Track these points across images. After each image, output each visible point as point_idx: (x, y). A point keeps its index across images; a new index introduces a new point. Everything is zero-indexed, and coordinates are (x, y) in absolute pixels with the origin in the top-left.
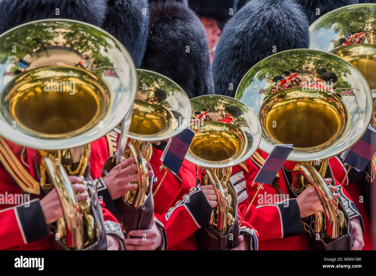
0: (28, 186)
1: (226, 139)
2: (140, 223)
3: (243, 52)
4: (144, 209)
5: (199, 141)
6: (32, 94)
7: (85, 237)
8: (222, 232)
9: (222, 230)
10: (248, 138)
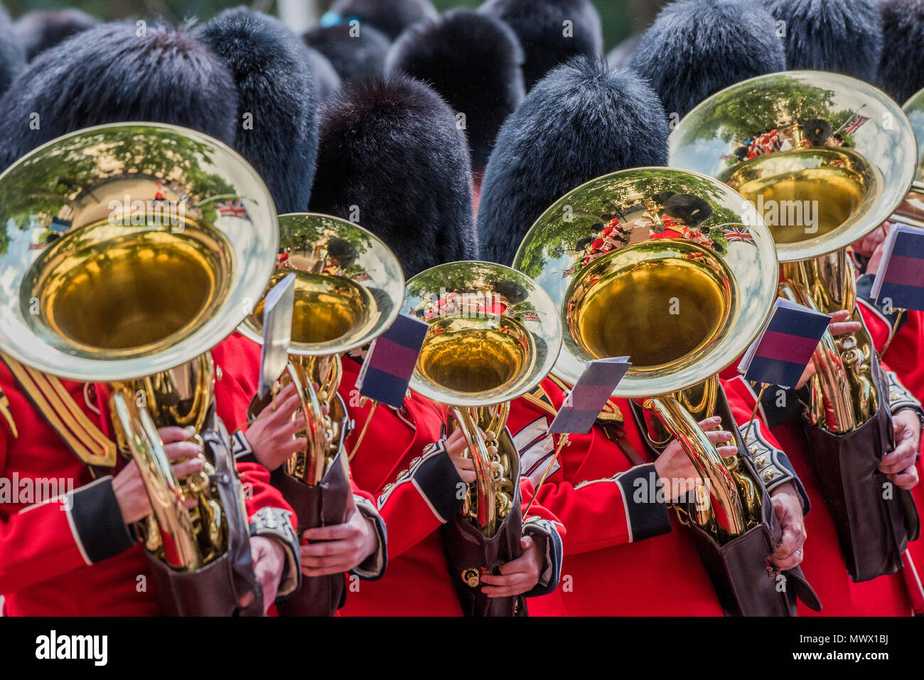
0: (91, 452)
1: (498, 346)
2: (322, 514)
3: (529, 182)
4: (325, 486)
5: (441, 352)
6: (81, 278)
7: (203, 544)
8: (485, 531)
9: (486, 527)
10: (538, 346)
